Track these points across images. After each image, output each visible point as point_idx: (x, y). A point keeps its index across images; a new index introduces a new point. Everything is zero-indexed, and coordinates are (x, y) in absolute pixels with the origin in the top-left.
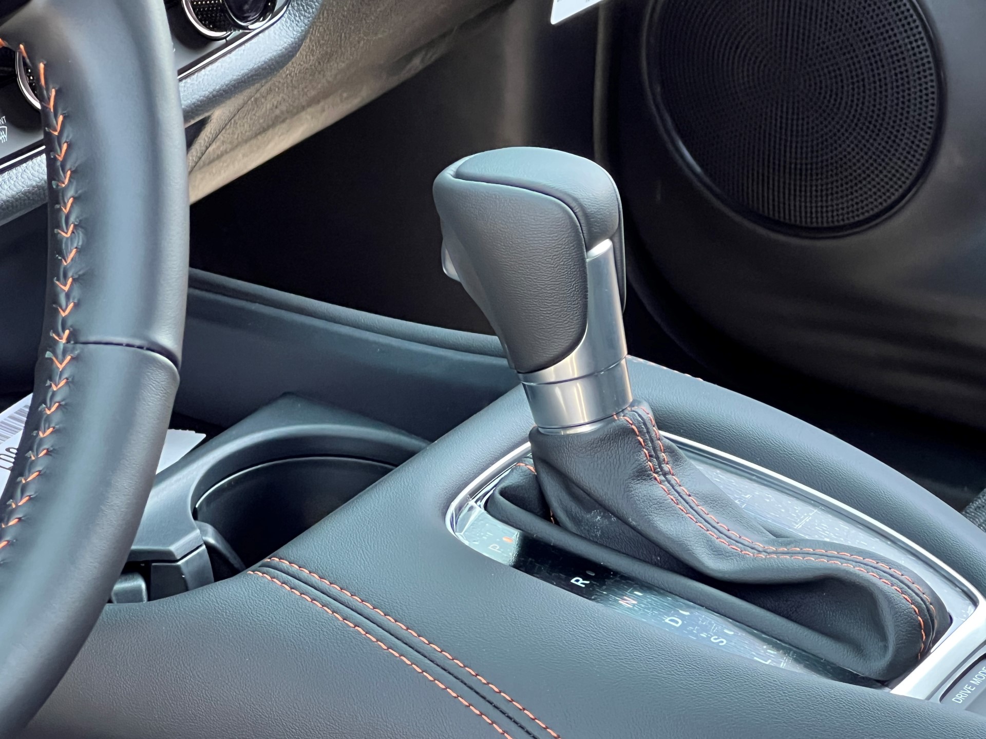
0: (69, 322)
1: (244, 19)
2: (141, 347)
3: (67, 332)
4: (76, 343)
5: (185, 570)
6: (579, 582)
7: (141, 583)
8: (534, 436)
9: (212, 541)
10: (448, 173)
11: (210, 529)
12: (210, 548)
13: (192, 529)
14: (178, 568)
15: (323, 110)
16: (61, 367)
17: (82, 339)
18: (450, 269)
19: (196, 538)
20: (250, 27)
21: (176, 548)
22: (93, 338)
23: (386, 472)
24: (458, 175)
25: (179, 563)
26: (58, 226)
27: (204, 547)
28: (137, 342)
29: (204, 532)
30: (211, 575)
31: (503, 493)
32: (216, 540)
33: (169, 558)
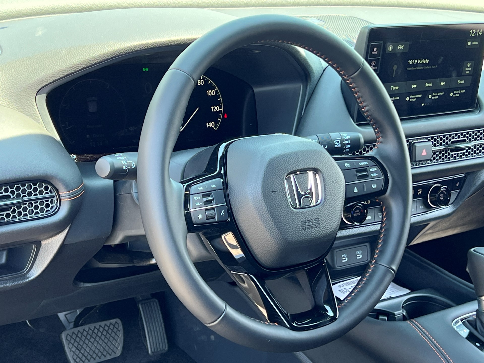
0: (376, 259)
1: (440, 205)
2: (388, 268)
3: (374, 261)
4: (376, 263)
5: (396, 318)
6: (478, 344)
7: (386, 318)
8: (477, 311)
9: (404, 314)
10: (472, 250)
11: (405, 311)
12: (403, 314)
13: (400, 310)
14: (395, 317)
15: (463, 228)
16: (371, 267)
17: (377, 263)
18: (467, 270)
19: (401, 312)
20: (441, 207)
21: (396, 313)
22: (379, 263)
23: (444, 309)
24: (474, 250)
25: (396, 316)
26: (379, 240)
27: (402, 315)
28: (388, 266)
29: (403, 311)
30: (402, 320)
31: (467, 321)
32: (406, 314)
33: (394, 314)
